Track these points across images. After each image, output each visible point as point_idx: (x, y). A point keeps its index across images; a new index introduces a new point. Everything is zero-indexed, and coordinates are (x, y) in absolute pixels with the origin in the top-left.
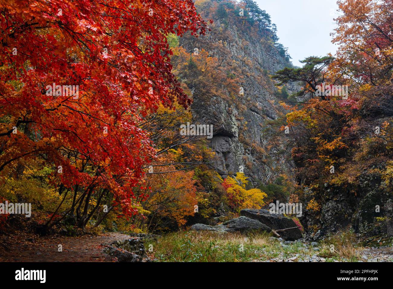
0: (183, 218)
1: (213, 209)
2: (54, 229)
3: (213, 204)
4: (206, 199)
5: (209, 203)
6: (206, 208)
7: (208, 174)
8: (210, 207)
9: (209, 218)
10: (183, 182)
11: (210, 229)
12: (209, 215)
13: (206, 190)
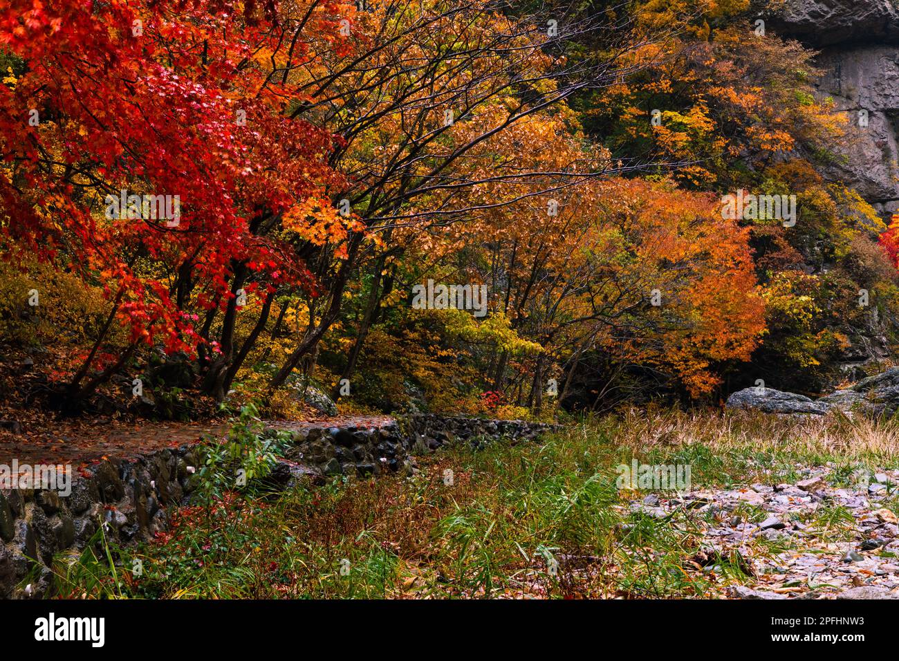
0: (705, 369)
1: (837, 335)
2: (110, 398)
3: (835, 313)
4: (804, 298)
5: (818, 310)
6: (806, 329)
7: (818, 202)
8: (825, 325)
9: (821, 369)
10: (702, 235)
11: (798, 405)
12: (824, 357)
13: (810, 263)
